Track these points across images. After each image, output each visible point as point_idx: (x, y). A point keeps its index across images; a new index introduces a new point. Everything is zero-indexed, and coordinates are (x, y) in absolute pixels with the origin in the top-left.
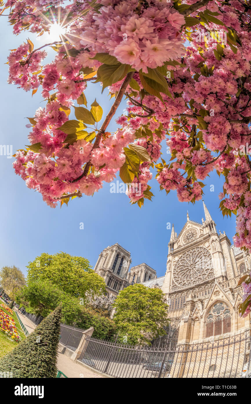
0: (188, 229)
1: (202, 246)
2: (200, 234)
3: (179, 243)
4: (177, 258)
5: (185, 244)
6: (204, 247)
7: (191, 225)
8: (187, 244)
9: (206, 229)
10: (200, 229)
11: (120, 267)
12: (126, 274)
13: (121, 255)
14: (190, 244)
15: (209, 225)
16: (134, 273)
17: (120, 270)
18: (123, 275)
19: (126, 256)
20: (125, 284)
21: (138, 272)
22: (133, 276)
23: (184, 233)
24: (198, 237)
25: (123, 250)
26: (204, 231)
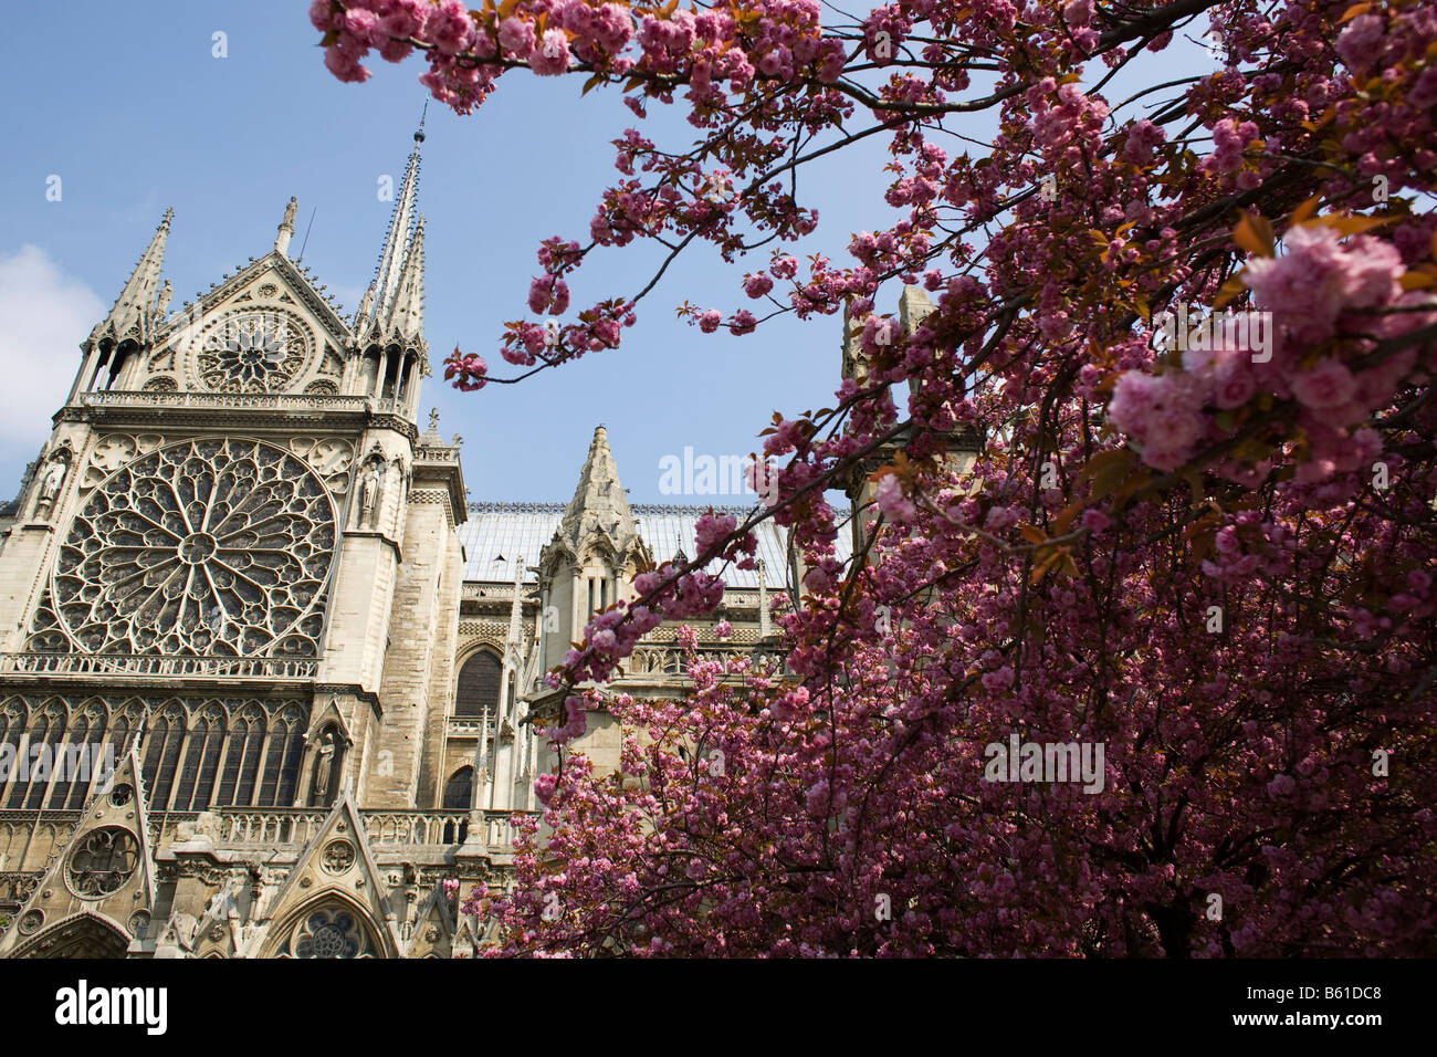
0: (257, 301)
1: (299, 452)
2: (312, 376)
3: (164, 363)
4: (115, 457)
5: (201, 387)
6: (312, 463)
7: (282, 289)
8: (217, 395)
9: (366, 366)
10: (328, 347)
14: (233, 407)
15: (392, 352)
23: (221, 311)
24: (299, 391)
26: (350, 369)
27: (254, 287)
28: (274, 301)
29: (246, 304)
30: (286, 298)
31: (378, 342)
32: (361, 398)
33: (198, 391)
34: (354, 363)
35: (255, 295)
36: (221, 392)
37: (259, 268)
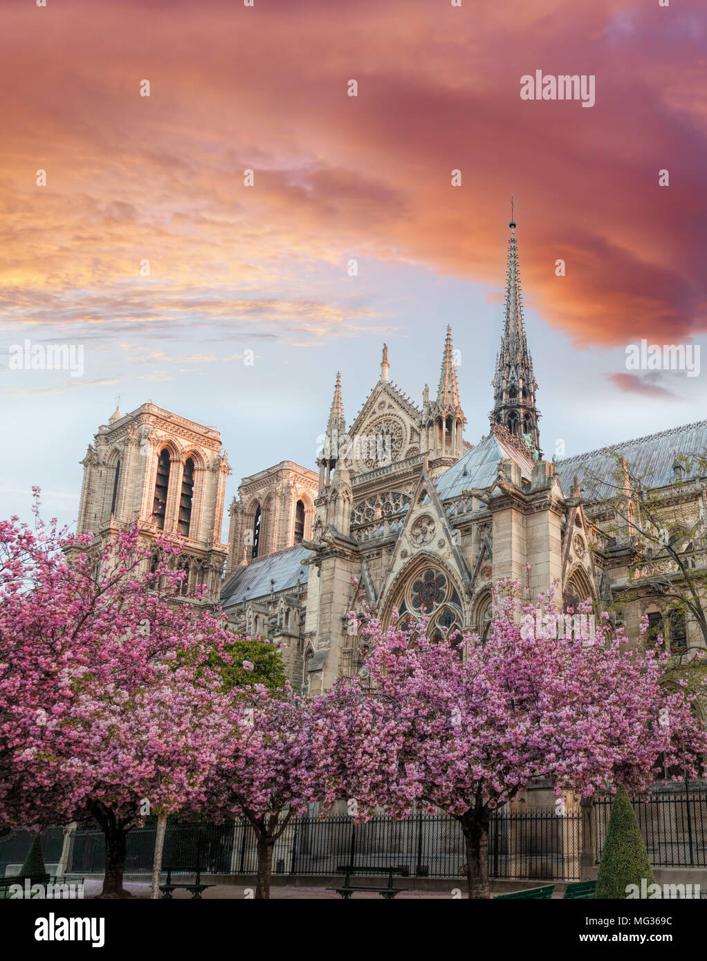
0: (379, 413)
2: (408, 447)
3: (348, 462)
5: (365, 471)
7: (389, 401)
8: (371, 472)
9: (430, 432)
10: (412, 428)
11: (187, 496)
12: (214, 524)
13: (180, 449)
14: (376, 477)
15: (439, 420)
16: (256, 502)
17: (190, 510)
18: (206, 530)
19: (202, 448)
20: (217, 564)
21: (269, 499)
22: (252, 515)
23: (365, 425)
24: (402, 458)
25: (183, 428)
26: (423, 437)
27: (376, 406)
28: (386, 411)
29: (374, 417)
30: (390, 406)
31: (431, 418)
32: (428, 453)
33: (362, 473)
34: (423, 433)
35: (377, 410)
36: (371, 469)
37: (375, 395)
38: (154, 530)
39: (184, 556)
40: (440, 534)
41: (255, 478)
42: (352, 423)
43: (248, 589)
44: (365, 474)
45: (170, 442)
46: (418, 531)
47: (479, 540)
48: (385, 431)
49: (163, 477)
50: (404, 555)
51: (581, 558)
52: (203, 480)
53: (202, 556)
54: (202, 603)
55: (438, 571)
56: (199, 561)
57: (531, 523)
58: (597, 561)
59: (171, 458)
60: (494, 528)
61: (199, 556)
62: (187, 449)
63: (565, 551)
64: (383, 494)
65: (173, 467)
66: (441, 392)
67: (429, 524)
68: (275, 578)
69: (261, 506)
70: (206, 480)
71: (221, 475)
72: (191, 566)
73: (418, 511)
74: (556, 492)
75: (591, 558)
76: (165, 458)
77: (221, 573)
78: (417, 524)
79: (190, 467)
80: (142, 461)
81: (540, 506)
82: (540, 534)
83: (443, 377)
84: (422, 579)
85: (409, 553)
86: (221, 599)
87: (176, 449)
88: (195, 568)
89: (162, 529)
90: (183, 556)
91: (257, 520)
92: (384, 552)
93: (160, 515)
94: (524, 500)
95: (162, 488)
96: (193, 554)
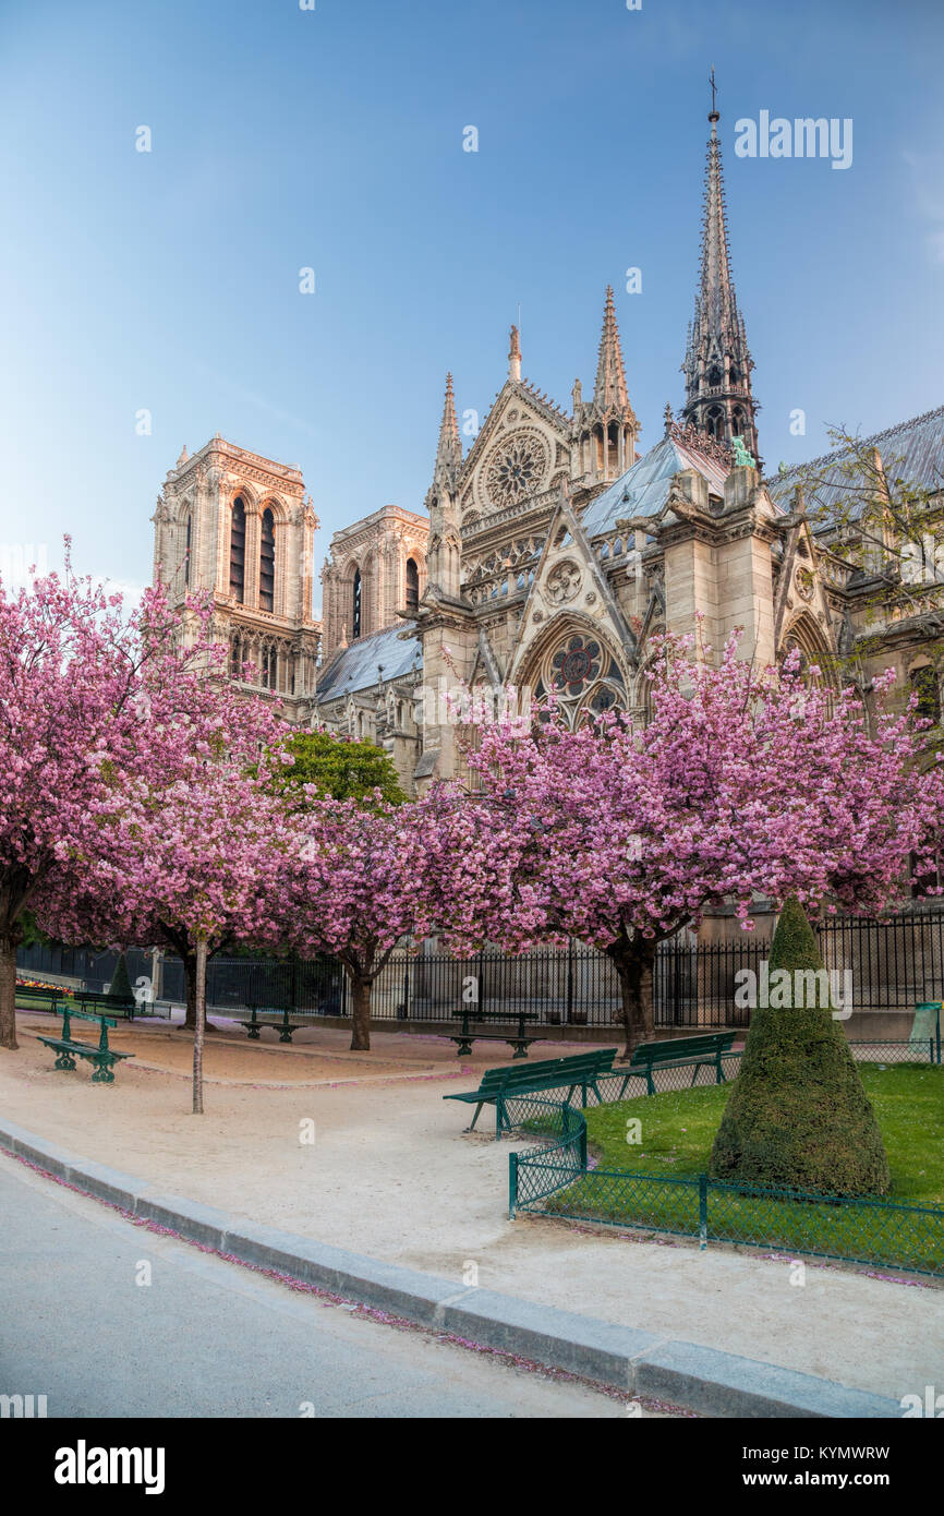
0: (508, 428)
2: (553, 472)
5: (494, 508)
7: (522, 408)
8: (502, 512)
9: (586, 448)
10: (558, 444)
11: (268, 560)
12: (303, 595)
13: (255, 496)
14: (508, 519)
15: (598, 430)
16: (353, 563)
17: (272, 577)
18: (293, 603)
19: (282, 495)
20: (309, 647)
21: (370, 559)
22: (350, 581)
23: (489, 446)
24: (546, 488)
25: (257, 469)
26: (574, 456)
27: (504, 418)
28: (519, 423)
29: (502, 433)
30: (524, 416)
31: (586, 427)
32: (582, 478)
33: (488, 515)
34: (575, 450)
35: (506, 424)
36: (502, 508)
37: (502, 401)
38: (233, 604)
39: (270, 638)
40: (588, 585)
41: (351, 532)
42: (471, 445)
43: (351, 678)
44: (493, 515)
45: (243, 489)
46: (556, 584)
47: (647, 589)
48: (518, 452)
49: (239, 534)
50: (538, 618)
51: (808, 601)
52: (285, 536)
53: (290, 638)
54: (294, 698)
55: (588, 637)
56: (288, 643)
57: (725, 557)
58: (835, 603)
59: (246, 509)
60: (668, 569)
61: (288, 637)
62: (264, 497)
63: (780, 594)
64: (520, 541)
65: (249, 521)
66: (599, 387)
67: (571, 573)
68: (383, 663)
69: (361, 569)
70: (289, 537)
71: (307, 529)
72: (279, 650)
73: (555, 556)
74: (763, 509)
75: (824, 600)
76: (239, 506)
77: (315, 659)
78: (554, 575)
79: (268, 519)
80: (214, 514)
81: (737, 533)
82: (738, 571)
83: (602, 367)
84: (566, 649)
85: (545, 616)
86: (318, 692)
87: (251, 498)
88: (283, 652)
89: (242, 602)
90: (268, 637)
91: (356, 588)
92: (509, 616)
93: (238, 584)
94: (712, 526)
95: (238, 548)
96: (280, 635)
